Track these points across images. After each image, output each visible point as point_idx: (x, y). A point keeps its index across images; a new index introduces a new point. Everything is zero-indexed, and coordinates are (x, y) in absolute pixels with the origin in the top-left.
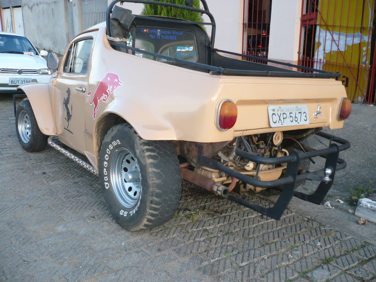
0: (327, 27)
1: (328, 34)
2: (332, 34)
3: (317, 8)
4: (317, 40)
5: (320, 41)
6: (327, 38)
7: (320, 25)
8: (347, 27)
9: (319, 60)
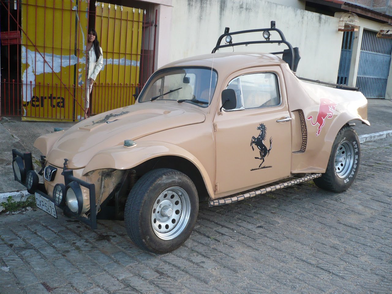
0: (36, 48)
1: (39, 56)
2: (43, 56)
3: (20, 27)
4: (23, 61)
5: (28, 62)
6: (37, 59)
7: (27, 46)
8: (61, 49)
9: (29, 83)
